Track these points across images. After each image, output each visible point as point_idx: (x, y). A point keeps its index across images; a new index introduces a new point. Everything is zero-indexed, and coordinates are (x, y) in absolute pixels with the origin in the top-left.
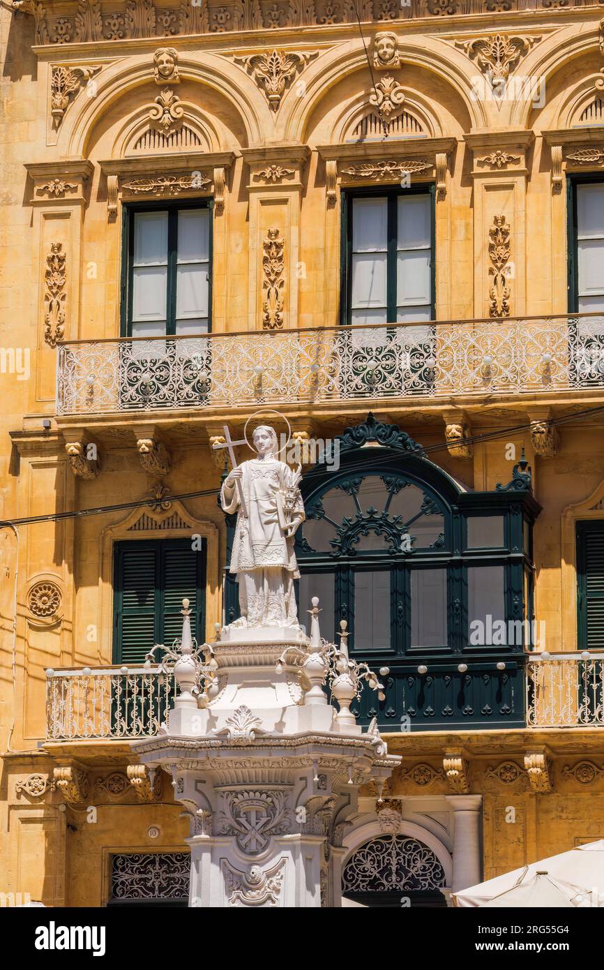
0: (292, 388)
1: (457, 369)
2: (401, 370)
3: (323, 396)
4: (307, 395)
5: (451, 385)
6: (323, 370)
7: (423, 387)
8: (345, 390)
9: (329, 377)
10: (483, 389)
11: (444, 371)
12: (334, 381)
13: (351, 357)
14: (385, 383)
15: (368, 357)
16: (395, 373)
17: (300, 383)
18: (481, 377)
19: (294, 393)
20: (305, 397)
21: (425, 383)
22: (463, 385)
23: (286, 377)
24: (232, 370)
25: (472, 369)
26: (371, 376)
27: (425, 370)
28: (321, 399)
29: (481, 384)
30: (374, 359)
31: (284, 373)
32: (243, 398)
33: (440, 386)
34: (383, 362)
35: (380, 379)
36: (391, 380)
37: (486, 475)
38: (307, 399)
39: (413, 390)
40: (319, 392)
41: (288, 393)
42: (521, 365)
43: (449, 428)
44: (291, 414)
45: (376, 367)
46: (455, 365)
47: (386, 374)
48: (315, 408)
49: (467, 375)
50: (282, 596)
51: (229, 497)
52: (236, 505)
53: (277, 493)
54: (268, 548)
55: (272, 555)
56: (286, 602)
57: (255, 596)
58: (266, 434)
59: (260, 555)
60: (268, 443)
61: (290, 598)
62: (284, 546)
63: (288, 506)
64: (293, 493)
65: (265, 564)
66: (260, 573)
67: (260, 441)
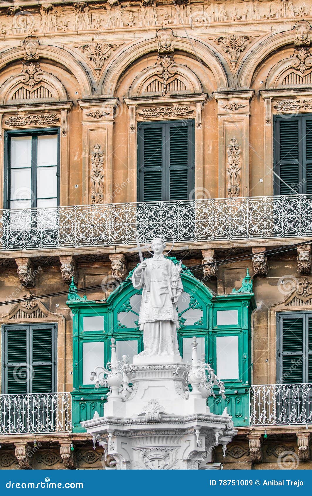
0: (112, 237)
1: (211, 226)
2: (177, 226)
3: (130, 242)
4: (121, 241)
5: (207, 235)
6: (130, 227)
7: (190, 236)
8: (144, 238)
9: (134, 230)
10: (226, 237)
11: (203, 227)
12: (137, 233)
13: (147, 219)
14: (168, 234)
15: (158, 219)
16: (174, 228)
17: (117, 234)
18: (225, 231)
19: (113, 240)
20: (120, 242)
21: (191, 234)
22: (215, 235)
23: (108, 230)
24: (76, 226)
25: (220, 226)
26: (159, 230)
27: (192, 227)
28: (129, 243)
29: (225, 234)
30: (161, 220)
31: (106, 228)
32: (82, 242)
33: (200, 236)
34: (167, 222)
35: (164, 232)
36: (171, 232)
37: (225, 286)
38: (121, 243)
39: (184, 238)
40: (128, 239)
41: (110, 240)
42: (249, 224)
43: (205, 259)
44: (111, 252)
45: (162, 225)
46: (210, 223)
47: (168, 229)
48: (126, 248)
49: (217, 229)
50: (171, 338)
51: (138, 280)
52: (141, 285)
53: (167, 277)
54: (162, 310)
55: (165, 314)
56: (173, 341)
57: (154, 337)
58: (160, 243)
59: (158, 313)
60: (161, 248)
61: (175, 339)
62: (172, 309)
63: (174, 285)
64: (177, 277)
65: (161, 319)
66: (157, 325)
67: (156, 247)
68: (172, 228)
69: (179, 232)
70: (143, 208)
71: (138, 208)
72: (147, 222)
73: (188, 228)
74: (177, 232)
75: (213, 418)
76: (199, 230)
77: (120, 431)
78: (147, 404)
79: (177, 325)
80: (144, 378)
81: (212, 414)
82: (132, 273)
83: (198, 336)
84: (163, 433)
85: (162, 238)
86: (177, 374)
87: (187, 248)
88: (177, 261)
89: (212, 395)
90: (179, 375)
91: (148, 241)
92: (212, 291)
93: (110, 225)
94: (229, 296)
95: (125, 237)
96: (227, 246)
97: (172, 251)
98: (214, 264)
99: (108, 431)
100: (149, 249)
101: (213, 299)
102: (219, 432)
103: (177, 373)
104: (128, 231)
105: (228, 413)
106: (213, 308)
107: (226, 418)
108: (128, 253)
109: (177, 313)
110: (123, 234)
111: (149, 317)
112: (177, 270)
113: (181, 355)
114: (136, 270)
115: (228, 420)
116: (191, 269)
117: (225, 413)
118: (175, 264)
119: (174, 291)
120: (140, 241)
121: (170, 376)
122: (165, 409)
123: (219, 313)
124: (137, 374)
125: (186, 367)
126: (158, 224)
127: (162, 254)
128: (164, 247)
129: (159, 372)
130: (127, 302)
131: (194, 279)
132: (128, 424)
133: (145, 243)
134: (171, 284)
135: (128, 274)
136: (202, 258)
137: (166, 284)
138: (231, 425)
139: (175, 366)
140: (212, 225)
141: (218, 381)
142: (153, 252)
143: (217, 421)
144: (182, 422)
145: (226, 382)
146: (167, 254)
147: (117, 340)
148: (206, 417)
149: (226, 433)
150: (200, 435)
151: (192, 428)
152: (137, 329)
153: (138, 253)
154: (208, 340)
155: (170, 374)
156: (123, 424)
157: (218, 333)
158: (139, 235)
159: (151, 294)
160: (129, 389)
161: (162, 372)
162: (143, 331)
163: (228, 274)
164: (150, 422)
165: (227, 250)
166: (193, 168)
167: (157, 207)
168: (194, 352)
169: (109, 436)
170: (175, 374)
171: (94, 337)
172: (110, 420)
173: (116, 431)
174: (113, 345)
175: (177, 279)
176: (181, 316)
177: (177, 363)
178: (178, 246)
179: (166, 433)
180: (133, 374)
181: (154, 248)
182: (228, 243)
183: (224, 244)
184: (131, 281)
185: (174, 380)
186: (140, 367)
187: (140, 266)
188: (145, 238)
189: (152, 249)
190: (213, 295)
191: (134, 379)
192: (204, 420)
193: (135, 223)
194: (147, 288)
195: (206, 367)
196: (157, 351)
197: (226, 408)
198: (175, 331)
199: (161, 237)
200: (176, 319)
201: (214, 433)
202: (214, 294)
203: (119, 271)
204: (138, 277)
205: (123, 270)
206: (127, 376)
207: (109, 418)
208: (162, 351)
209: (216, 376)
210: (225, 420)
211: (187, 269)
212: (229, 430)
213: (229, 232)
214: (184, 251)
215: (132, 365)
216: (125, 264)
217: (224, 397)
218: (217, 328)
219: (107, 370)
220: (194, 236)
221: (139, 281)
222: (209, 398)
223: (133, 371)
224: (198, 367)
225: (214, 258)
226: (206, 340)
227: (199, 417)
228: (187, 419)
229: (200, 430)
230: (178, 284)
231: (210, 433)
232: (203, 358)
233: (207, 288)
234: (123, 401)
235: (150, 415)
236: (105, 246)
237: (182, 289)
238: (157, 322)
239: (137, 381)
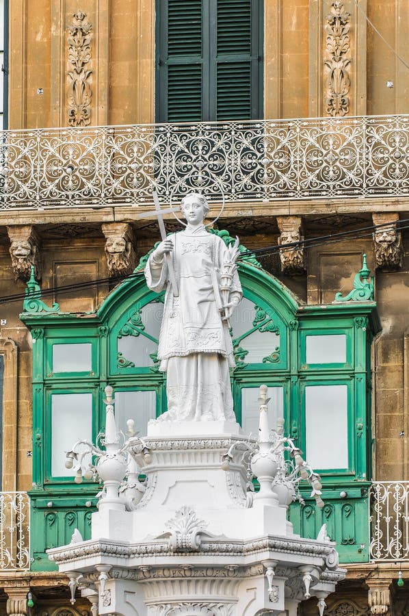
0: (107, 190)
1: (295, 171)
2: (231, 171)
3: (142, 200)
4: (124, 198)
5: (288, 189)
6: (142, 171)
7: (256, 190)
8: (167, 193)
9: (149, 178)
10: (324, 193)
11: (279, 173)
12: (154, 183)
13: (174, 157)
14: (213, 185)
15: (194, 157)
16: (224, 175)
17: (116, 184)
18: (322, 181)
19: (109, 195)
20: (122, 200)
21: (258, 186)
22: (302, 189)
23: (100, 178)
24: (38, 169)
25: (311, 171)
26: (197, 177)
27: (258, 172)
28: (140, 202)
29: (322, 187)
30: (200, 158)
31: (97, 173)
32: (51, 200)
33: (275, 190)
34: (211, 163)
35: (207, 182)
36: (219, 181)
37: (321, 288)
38: (124, 202)
39: (245, 194)
40: (138, 195)
41: (103, 195)
42: (367, 168)
43: (284, 235)
44: (105, 218)
45: (203, 168)
46: (292, 166)
47: (214, 176)
48: (134, 211)
49: (305, 177)
50: (218, 386)
51: (156, 273)
52: (163, 283)
53: (211, 269)
54: (203, 331)
55: (208, 340)
56: (222, 394)
57: (187, 385)
58: (197, 201)
59: (194, 339)
60: (200, 213)
61: (226, 389)
62: (221, 330)
63: (226, 284)
64: (231, 269)
65: (200, 349)
66: (194, 360)
67: (191, 210)
68: (221, 174)
69: (235, 183)
70: (165, 135)
71: (157, 135)
72: (173, 162)
73: (252, 174)
74: (231, 183)
75: (299, 545)
76: (272, 179)
77: (123, 569)
78: (173, 515)
79: (231, 362)
80: (168, 464)
81: (298, 537)
82: (145, 261)
83: (270, 384)
84: (204, 572)
85: (203, 193)
86: (231, 458)
87: (249, 213)
88: (231, 239)
89: (297, 501)
90: (235, 460)
91: (175, 198)
92: (296, 298)
93: (103, 167)
94: (330, 307)
95: (133, 190)
96: (325, 211)
97: (221, 219)
98: (300, 244)
99: (98, 569)
100: (178, 214)
101: (299, 312)
102: (312, 574)
103: (232, 456)
104: (138, 179)
105: (328, 535)
106: (299, 330)
107: (325, 545)
108: (139, 222)
109: (230, 340)
110: (128, 184)
111: (178, 345)
112: (231, 255)
113: (239, 420)
114: (154, 254)
115: (327, 549)
116: (257, 254)
117: (322, 536)
118: (227, 245)
119: (225, 296)
120: (161, 199)
121: (218, 461)
122: (207, 526)
123: (310, 340)
124: (154, 456)
125: (248, 445)
126: (195, 166)
127: (201, 224)
128: (206, 210)
129: (196, 454)
130: (136, 317)
131: (263, 273)
132: (137, 555)
133: (171, 203)
134: (219, 282)
135: (137, 263)
136: (278, 233)
137: (210, 282)
138: (334, 559)
139: (227, 441)
140: (296, 169)
141: (309, 471)
142: (185, 221)
143: (307, 551)
144: (241, 552)
145: (323, 475)
146: (211, 224)
147: (116, 389)
148: (286, 543)
149: (324, 574)
150: (274, 579)
151: (259, 563)
152: (155, 370)
153: (156, 222)
154: (289, 393)
155: (218, 457)
156: (127, 555)
157: (308, 378)
158: (159, 187)
159: (180, 302)
160: (140, 486)
161: (202, 453)
162: (165, 373)
163: (327, 264)
164: (180, 550)
165: (324, 217)
166: (261, 59)
167: (194, 133)
168: (263, 415)
169: (100, 578)
170: (227, 458)
171: (72, 383)
172: (104, 547)
173: (114, 567)
174: (109, 399)
175: (230, 273)
176: (237, 346)
177: (230, 435)
178: (234, 209)
179: (209, 573)
180: (146, 456)
181: (187, 213)
182: (328, 205)
183: (321, 206)
184: (143, 275)
185: (226, 469)
186: (160, 443)
187: (161, 247)
188: (170, 192)
189: (183, 213)
190: (300, 305)
191: (149, 466)
192: (283, 548)
193: (151, 165)
194: (174, 290)
195: (286, 444)
196: (193, 412)
197: (324, 525)
198: (227, 374)
199: (200, 192)
200: (229, 351)
201: (302, 574)
202: (302, 302)
203: (120, 255)
204: (157, 267)
205: (128, 255)
206: (136, 460)
207: (102, 542)
208: (202, 412)
209: (304, 463)
210: (322, 548)
211: (250, 255)
212: (331, 569)
213: (329, 184)
214: (245, 218)
215: (145, 438)
216: (132, 244)
217: (320, 503)
218: (306, 369)
219: (98, 449)
220: (262, 189)
221: (159, 277)
222: (292, 507)
223: (146, 451)
224: (271, 444)
225: (301, 233)
226: (285, 393)
227: (272, 542)
228: (250, 546)
229: (274, 569)
230: (232, 282)
231: (293, 574)
232: (279, 427)
233: (287, 291)
234: (128, 509)
235: (179, 538)
236: (94, 208)
237: (240, 293)
238: (193, 355)
239: (154, 471)
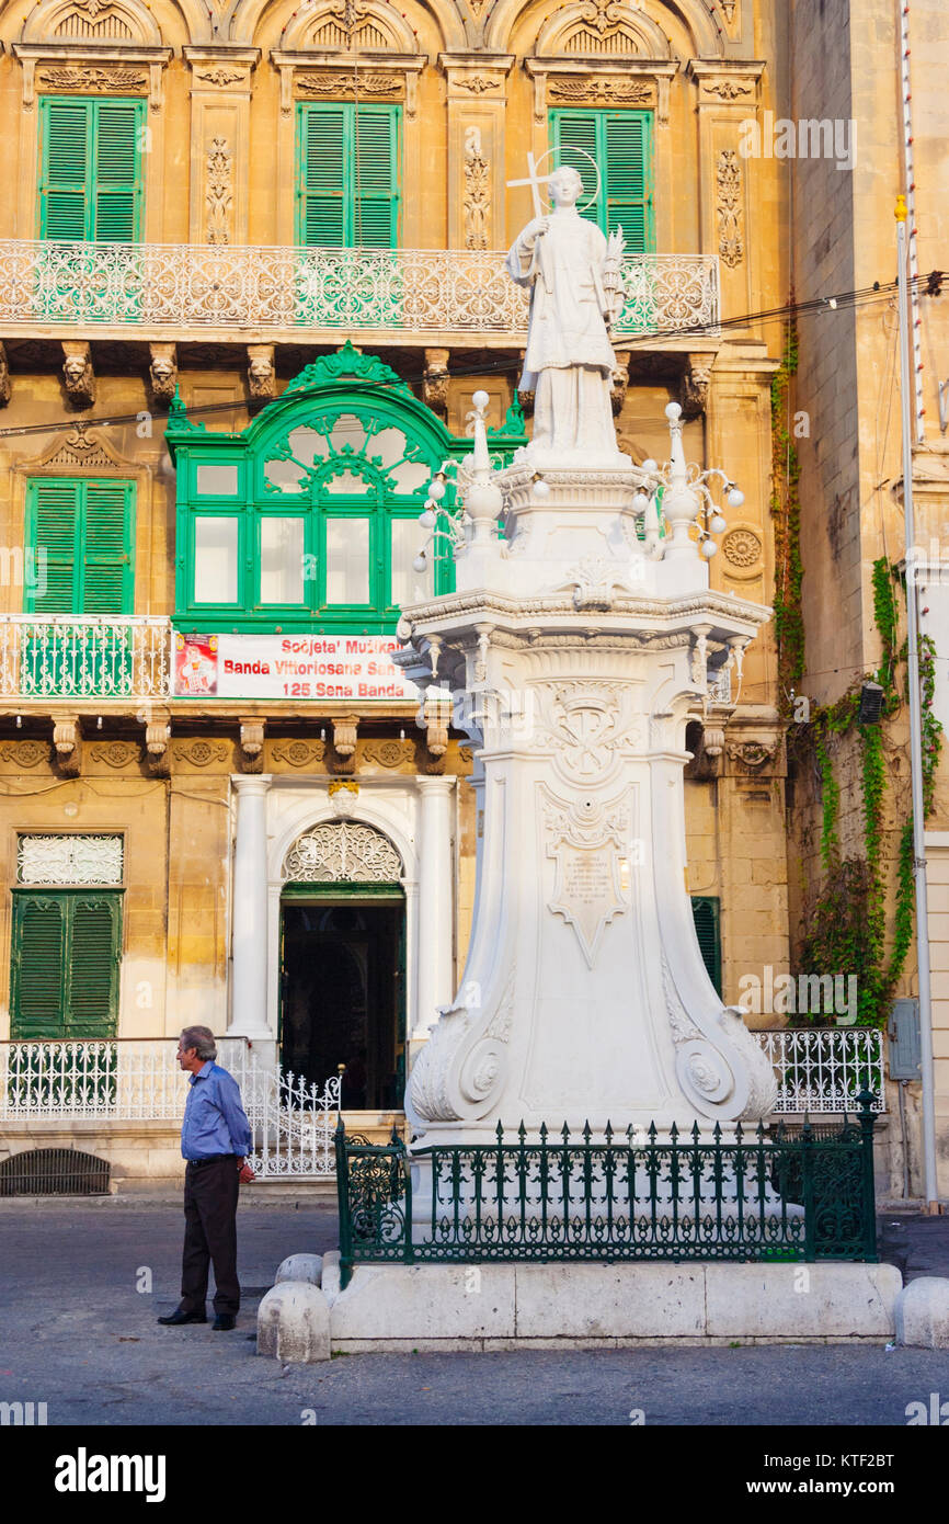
0: (254, 311)
1: (444, 302)
2: (380, 299)
3: (289, 323)
4: (271, 320)
5: (438, 320)
6: (288, 295)
7: (405, 319)
8: (315, 318)
9: (296, 302)
10: (474, 326)
11: (429, 304)
12: (301, 307)
13: (322, 281)
14: (361, 313)
15: (343, 283)
16: (373, 302)
17: (263, 306)
18: (472, 314)
19: (256, 317)
20: (269, 322)
21: (407, 316)
22: (451, 321)
23: (246, 298)
24: (183, 286)
25: (460, 303)
26: (346, 303)
27: (408, 301)
28: (287, 325)
29: (472, 321)
30: (349, 284)
31: (244, 293)
32: (196, 318)
33: (425, 320)
34: (360, 289)
35: (354, 309)
36: (368, 308)
38: (271, 325)
39: (394, 323)
40: (285, 318)
41: (249, 316)
43: (432, 367)
44: (252, 340)
45: (352, 294)
46: (442, 298)
47: (363, 302)
48: (281, 334)
49: (454, 309)
54: (585, 339)
57: (565, 407)
63: (611, 280)
65: (582, 360)
66: (573, 375)
68: (370, 301)
69: (384, 311)
70: (313, 259)
71: (306, 258)
72: (322, 286)
73: (401, 303)
76: (422, 309)
85: (352, 317)
91: (323, 324)
93: (250, 287)
95: (280, 313)
101: (451, 443)
104: (285, 302)
108: (286, 345)
110: (275, 306)
116: (407, 381)
119: (610, 295)
126: (344, 292)
130: (283, 441)
133: (318, 328)
136: (426, 364)
140: (446, 300)
152: (304, 495)
165: (474, 351)
167: (342, 258)
171: (217, 507)
176: (387, 475)
178: (384, 337)
182: (478, 339)
183: (470, 341)
188: (318, 317)
190: (452, 437)
193: (298, 289)
194: (548, 284)
199: (348, 319)
203: (267, 378)
204: (526, 254)
205: (272, 379)
213: (478, 317)
214: (396, 348)
216: (277, 367)
220: (412, 319)
225: (449, 365)
236: (241, 329)
238: (573, 367)
